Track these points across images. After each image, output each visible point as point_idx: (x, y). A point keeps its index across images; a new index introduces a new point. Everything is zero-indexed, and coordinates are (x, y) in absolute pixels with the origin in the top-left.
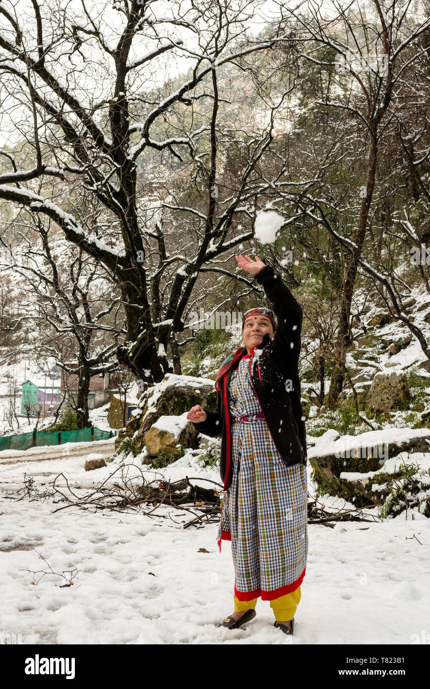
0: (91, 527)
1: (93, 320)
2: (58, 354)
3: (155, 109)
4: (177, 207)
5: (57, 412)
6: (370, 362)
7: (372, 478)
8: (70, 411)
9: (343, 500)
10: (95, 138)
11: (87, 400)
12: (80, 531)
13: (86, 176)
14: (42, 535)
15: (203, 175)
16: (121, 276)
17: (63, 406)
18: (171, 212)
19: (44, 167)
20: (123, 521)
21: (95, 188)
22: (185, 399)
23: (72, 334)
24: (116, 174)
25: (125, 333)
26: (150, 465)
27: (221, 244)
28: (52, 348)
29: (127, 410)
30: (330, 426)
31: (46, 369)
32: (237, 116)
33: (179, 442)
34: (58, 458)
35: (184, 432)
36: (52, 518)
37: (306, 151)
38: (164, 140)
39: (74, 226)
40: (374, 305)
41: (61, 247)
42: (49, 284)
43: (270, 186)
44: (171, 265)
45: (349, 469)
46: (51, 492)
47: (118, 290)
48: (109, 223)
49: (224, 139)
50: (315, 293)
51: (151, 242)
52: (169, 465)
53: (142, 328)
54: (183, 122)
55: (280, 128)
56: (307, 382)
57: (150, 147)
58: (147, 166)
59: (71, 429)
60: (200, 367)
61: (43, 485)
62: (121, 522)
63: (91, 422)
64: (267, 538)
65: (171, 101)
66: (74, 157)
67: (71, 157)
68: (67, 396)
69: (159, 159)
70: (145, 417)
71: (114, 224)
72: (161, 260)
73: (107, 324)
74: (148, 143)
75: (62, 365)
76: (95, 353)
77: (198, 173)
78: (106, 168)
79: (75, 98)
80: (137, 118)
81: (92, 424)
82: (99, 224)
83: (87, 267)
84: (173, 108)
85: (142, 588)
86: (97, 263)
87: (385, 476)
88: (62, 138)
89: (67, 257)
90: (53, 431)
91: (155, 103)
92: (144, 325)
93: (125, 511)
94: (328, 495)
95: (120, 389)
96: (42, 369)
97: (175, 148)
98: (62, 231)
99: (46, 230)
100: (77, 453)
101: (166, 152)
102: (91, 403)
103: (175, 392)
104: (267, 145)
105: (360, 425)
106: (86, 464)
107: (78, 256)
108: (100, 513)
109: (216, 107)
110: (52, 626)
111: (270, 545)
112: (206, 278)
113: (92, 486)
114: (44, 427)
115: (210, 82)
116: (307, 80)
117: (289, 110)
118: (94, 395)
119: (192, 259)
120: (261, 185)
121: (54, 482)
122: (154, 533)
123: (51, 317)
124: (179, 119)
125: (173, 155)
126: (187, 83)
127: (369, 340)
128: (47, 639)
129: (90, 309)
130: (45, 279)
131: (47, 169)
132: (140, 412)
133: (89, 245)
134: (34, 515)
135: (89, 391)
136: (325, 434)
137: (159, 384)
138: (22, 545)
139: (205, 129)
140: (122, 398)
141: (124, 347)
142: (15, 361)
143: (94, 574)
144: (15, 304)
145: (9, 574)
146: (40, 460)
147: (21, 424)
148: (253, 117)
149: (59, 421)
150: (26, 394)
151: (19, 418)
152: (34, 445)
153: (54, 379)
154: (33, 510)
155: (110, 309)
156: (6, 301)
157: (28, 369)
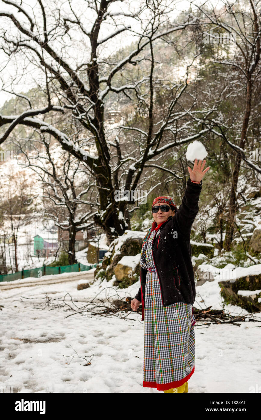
0: (92, 326)
1: (77, 198)
2: (56, 219)
3: (115, 68)
4: (128, 128)
5: (56, 254)
6: (249, 221)
7: (258, 294)
8: (64, 253)
9: (240, 308)
10: (79, 87)
11: (74, 246)
12: (86, 330)
13: (75, 110)
14: (64, 332)
15: (144, 108)
16: (96, 171)
17: (60, 250)
18: (123, 131)
19: (52, 106)
21: (80, 117)
22: (138, 246)
23: (64, 206)
24: (92, 109)
25: (98, 206)
26: (118, 287)
27: (156, 150)
28: (52, 215)
29: (99, 252)
30: (228, 262)
31: (48, 227)
33: (135, 272)
35: (138, 266)
36: (66, 321)
37: (205, 91)
38: (120, 87)
39: (67, 141)
40: (250, 185)
41: (57, 152)
42: (50, 176)
43: (187, 114)
44: (126, 163)
45: (244, 289)
46: (62, 304)
49: (156, 85)
50: (213, 179)
52: (129, 287)
53: (109, 202)
56: (210, 234)
57: (112, 92)
59: (65, 265)
60: (142, 225)
61: (55, 300)
62: (109, 323)
63: (77, 260)
64: (161, 348)
65: (125, 63)
66: (67, 99)
67: (65, 99)
68: (62, 244)
70: (113, 257)
72: (119, 161)
74: (110, 89)
75: (59, 225)
76: (78, 218)
77: (141, 107)
79: (66, 63)
82: (80, 139)
84: (126, 67)
85: (134, 366)
86: (80, 162)
88: (59, 87)
89: (60, 159)
90: (54, 266)
91: (114, 65)
92: (110, 201)
93: (110, 316)
94: (230, 304)
95: (94, 239)
96: (45, 227)
97: (126, 91)
99: (48, 143)
100: (71, 279)
101: (121, 93)
102: (76, 248)
103: (132, 242)
104: (184, 89)
105: (247, 261)
106: (78, 286)
107: (67, 159)
108: (95, 318)
109: (153, 66)
111: (162, 353)
113: (85, 300)
114: (49, 264)
115: (148, 50)
118: (78, 243)
119: (139, 159)
120: (181, 113)
122: (131, 330)
123: (52, 196)
125: (125, 96)
126: (134, 52)
127: (248, 207)
129: (75, 191)
130: (48, 173)
131: (54, 107)
132: (111, 254)
133: (76, 152)
134: (55, 319)
135: (75, 241)
136: (226, 266)
137: (121, 237)
138: (53, 339)
139: (145, 80)
140: (97, 246)
141: (98, 214)
142: (30, 223)
143: (101, 357)
144: (29, 189)
145: (51, 357)
146: (49, 284)
147: (34, 261)
148: (171, 71)
149: (57, 260)
150: (37, 243)
151: (33, 258)
152: (44, 274)
153: (53, 234)
154: (53, 316)
155: (88, 191)
156: (24, 187)
157: (38, 228)
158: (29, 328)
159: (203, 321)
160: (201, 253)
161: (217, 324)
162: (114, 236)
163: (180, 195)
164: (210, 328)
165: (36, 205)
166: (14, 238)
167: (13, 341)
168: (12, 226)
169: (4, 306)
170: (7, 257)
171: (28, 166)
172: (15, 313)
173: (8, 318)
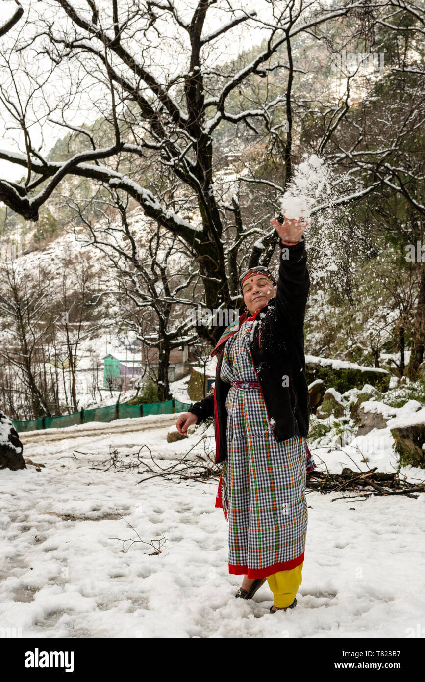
0: (176, 497)
1: (172, 295)
2: (138, 328)
3: (230, 83)
4: (253, 180)
5: (139, 385)
8: (151, 384)
10: (171, 114)
11: (167, 373)
12: (166, 501)
13: (163, 151)
14: (129, 505)
15: (279, 147)
16: (199, 250)
17: (144, 379)
18: (247, 185)
19: (123, 144)
20: (207, 492)
21: (172, 163)
23: (151, 308)
24: (192, 149)
28: (132, 322)
29: (207, 382)
30: (412, 397)
31: (127, 343)
32: (312, 86)
34: (140, 430)
36: (137, 489)
37: (383, 119)
38: (239, 113)
39: (152, 202)
41: (140, 223)
42: (128, 259)
43: (347, 156)
44: (248, 238)
46: (135, 463)
47: (195, 264)
48: (186, 197)
49: (299, 109)
51: (227, 216)
53: (220, 301)
54: (258, 94)
55: (356, 96)
56: (386, 353)
57: (226, 121)
58: (222, 139)
59: (152, 402)
61: (127, 456)
62: (205, 493)
63: (171, 395)
64: (261, 513)
65: (246, 74)
66: (151, 133)
67: (147, 134)
68: (148, 370)
69: (233, 131)
71: (191, 198)
72: (238, 233)
73: (186, 298)
74: (223, 117)
75: (143, 339)
76: (174, 326)
77: (273, 145)
78: (184, 143)
79: (150, 74)
80: (212, 93)
81: (173, 396)
82: (176, 199)
83: (165, 242)
84: (248, 80)
86: (175, 238)
88: (138, 115)
89: (145, 232)
90: (135, 404)
91: (229, 76)
92: (221, 298)
93: (209, 482)
94: (410, 466)
95: (199, 362)
96: (123, 343)
97: (249, 120)
98: (140, 207)
99: (125, 206)
100: (159, 425)
101: (242, 125)
102: (171, 376)
104: (343, 114)
106: (168, 436)
107: (156, 231)
108: (184, 483)
109: (291, 78)
110: (143, 592)
111: (264, 521)
113: (175, 457)
114: (127, 400)
115: (284, 52)
116: (383, 47)
117: (365, 78)
118: (174, 368)
119: (268, 231)
120: (337, 155)
121: (138, 454)
123: (131, 292)
124: (254, 91)
125: (248, 127)
126: (261, 55)
128: (138, 605)
129: (169, 283)
130: (124, 254)
131: (125, 146)
133: (167, 220)
134: (120, 485)
135: (169, 364)
136: (407, 404)
138: (110, 515)
139: (281, 101)
140: (202, 371)
142: (97, 336)
143: (181, 542)
144: (96, 280)
145: (99, 542)
146: (123, 432)
147: (104, 397)
148: (328, 86)
149: (140, 394)
150: (108, 368)
151: (101, 392)
152: (117, 417)
153: (134, 353)
154: (119, 481)
155: (189, 283)
156: (87, 277)
157: (110, 343)
158: (76, 499)
159: (361, 491)
160: (367, 383)
161: (382, 495)
164: (367, 500)
165: (107, 307)
166: (70, 360)
167: (47, 517)
168: (68, 341)
169: (45, 465)
170: (61, 390)
171: (92, 244)
172: (60, 476)
173: (46, 483)
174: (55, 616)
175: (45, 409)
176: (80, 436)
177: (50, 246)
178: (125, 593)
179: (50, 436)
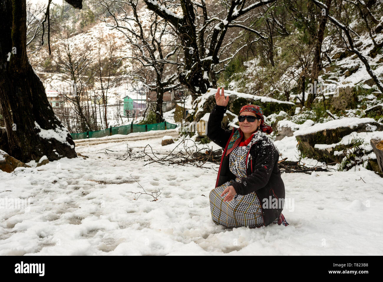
0: (166, 173)
1: (164, 59)
2: (144, 80)
5: (145, 114)
6: (333, 81)
7: (334, 148)
8: (152, 113)
9: (316, 161)
11: (161, 106)
12: (160, 175)
14: (138, 176)
16: (181, 31)
17: (148, 110)
23: (152, 67)
25: (184, 65)
26: (200, 142)
27: (241, 10)
28: (141, 76)
30: (308, 118)
31: (137, 89)
34: (146, 139)
36: (144, 168)
39: (152, 1)
40: (336, 46)
42: (138, 38)
44: (211, 23)
45: (320, 142)
46: (143, 155)
47: (179, 40)
50: (299, 39)
53: (193, 62)
56: (293, 94)
59: (153, 124)
60: (229, 87)
61: (138, 152)
62: (184, 170)
63: (164, 119)
68: (150, 105)
70: (196, 114)
72: (205, 20)
73: (173, 60)
75: (147, 86)
76: (166, 79)
83: (160, 27)
85: (198, 203)
86: (166, 23)
87: (342, 146)
89: (148, 21)
90: (142, 125)
92: (195, 60)
93: (186, 165)
94: (307, 158)
95: (181, 100)
96: (135, 89)
98: (145, 4)
99: (135, 5)
100: (157, 136)
102: (164, 108)
105: (327, 118)
106: (162, 142)
107: (155, 20)
108: (171, 166)
110: (147, 220)
112: (232, 32)
113: (166, 153)
114: (137, 123)
118: (166, 104)
122: (203, 176)
123: (140, 57)
127: (332, 68)
128: (144, 226)
129: (162, 53)
130: (136, 34)
132: (194, 111)
133: (161, 12)
135: (163, 101)
136: (305, 122)
137: (204, 94)
138: (127, 181)
140: (183, 106)
141: (183, 74)
142: (120, 85)
144: (118, 51)
145: (121, 194)
146: (135, 140)
147: (124, 121)
149: (146, 119)
150: (126, 103)
151: (122, 118)
152: (132, 132)
153: (142, 95)
154: (133, 164)
155: (174, 52)
156: (113, 49)
157: (127, 89)
158: (107, 173)
160: (282, 110)
161: (290, 173)
162: (197, 94)
163: (266, 57)
165: (125, 67)
166: (104, 98)
167: (89, 182)
168: (102, 87)
169: (89, 157)
170: (98, 117)
171: (116, 28)
172: (98, 162)
173: (89, 165)
174: (94, 232)
175: (88, 128)
176: (110, 142)
177: (90, 30)
178: (136, 221)
179: (91, 142)
